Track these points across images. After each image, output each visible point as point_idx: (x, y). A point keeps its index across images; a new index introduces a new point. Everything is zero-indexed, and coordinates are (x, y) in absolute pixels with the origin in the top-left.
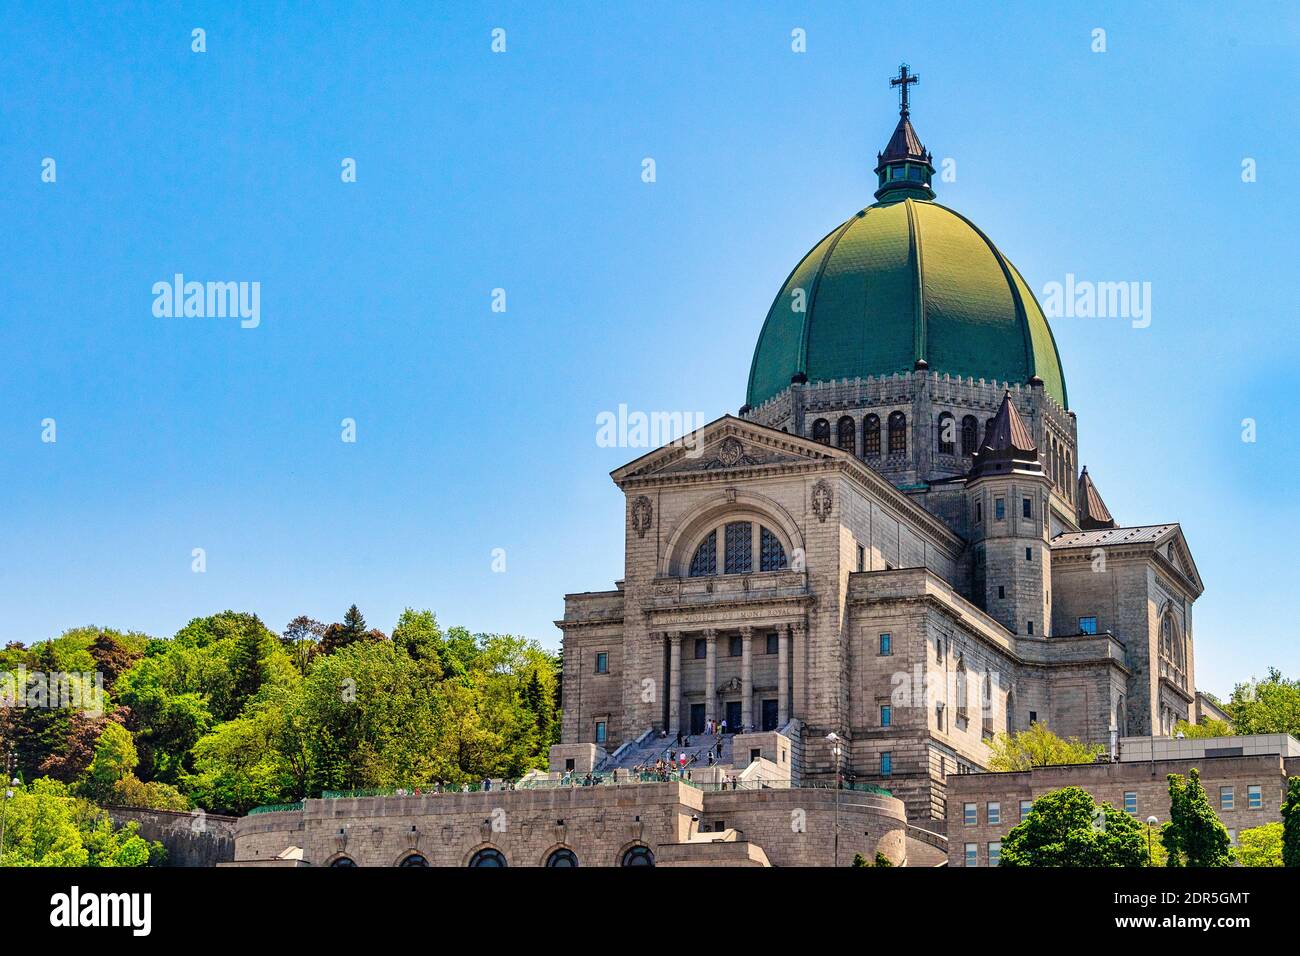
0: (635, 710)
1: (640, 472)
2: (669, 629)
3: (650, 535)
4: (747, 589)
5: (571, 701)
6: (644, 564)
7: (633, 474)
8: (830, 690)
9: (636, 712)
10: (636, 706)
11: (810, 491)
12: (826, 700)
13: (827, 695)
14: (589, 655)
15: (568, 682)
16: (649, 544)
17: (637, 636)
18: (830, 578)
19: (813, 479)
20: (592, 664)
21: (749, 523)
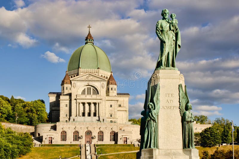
2: (80, 102)
4: (92, 97)
5: (61, 111)
6: (75, 92)
7: (73, 79)
17: (74, 102)
20: (65, 106)
21: (91, 88)
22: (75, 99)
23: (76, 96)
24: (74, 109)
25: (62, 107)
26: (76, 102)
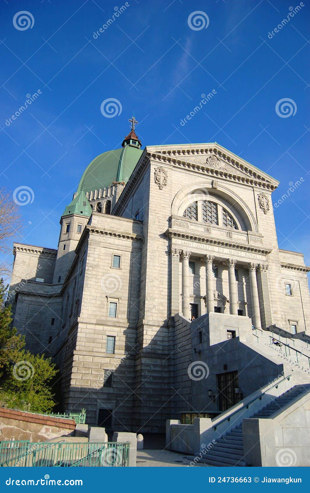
0: (155, 298)
1: (164, 153)
2: (185, 249)
3: (166, 190)
4: (230, 237)
5: (91, 283)
6: (162, 205)
7: (160, 152)
8: (281, 310)
9: (156, 300)
10: (157, 296)
11: (257, 197)
12: (279, 316)
13: (279, 312)
14: (106, 254)
15: (90, 268)
16: (165, 195)
17: (158, 247)
18: (273, 244)
19: (258, 191)
20: (109, 261)
21: (216, 204)
22: (167, 236)
23: (170, 220)
24: (156, 283)
25: (97, 266)
26: (170, 246)
